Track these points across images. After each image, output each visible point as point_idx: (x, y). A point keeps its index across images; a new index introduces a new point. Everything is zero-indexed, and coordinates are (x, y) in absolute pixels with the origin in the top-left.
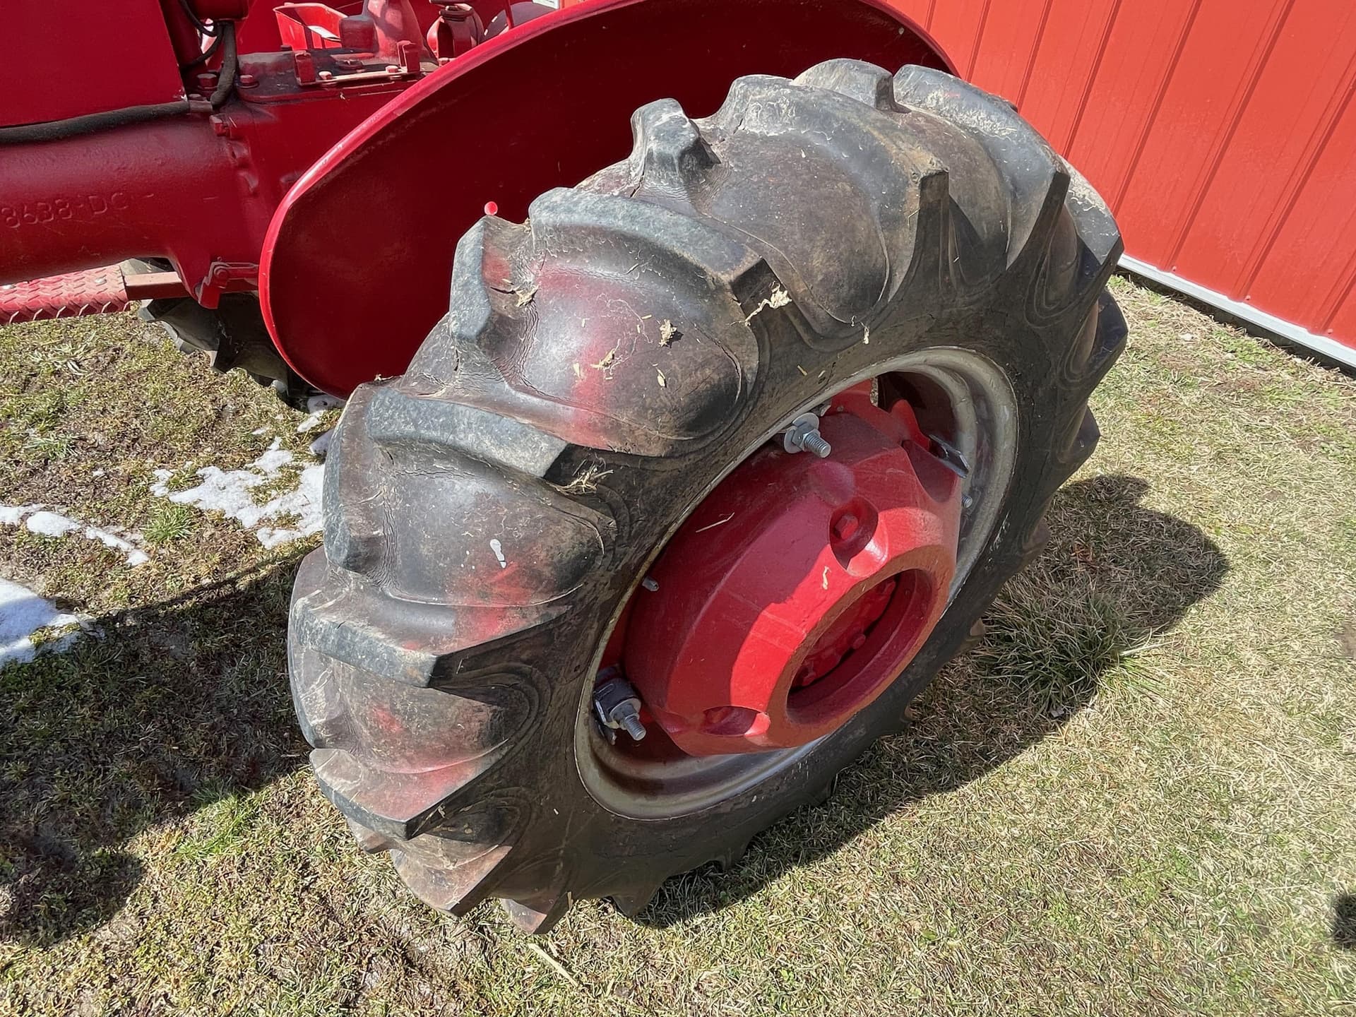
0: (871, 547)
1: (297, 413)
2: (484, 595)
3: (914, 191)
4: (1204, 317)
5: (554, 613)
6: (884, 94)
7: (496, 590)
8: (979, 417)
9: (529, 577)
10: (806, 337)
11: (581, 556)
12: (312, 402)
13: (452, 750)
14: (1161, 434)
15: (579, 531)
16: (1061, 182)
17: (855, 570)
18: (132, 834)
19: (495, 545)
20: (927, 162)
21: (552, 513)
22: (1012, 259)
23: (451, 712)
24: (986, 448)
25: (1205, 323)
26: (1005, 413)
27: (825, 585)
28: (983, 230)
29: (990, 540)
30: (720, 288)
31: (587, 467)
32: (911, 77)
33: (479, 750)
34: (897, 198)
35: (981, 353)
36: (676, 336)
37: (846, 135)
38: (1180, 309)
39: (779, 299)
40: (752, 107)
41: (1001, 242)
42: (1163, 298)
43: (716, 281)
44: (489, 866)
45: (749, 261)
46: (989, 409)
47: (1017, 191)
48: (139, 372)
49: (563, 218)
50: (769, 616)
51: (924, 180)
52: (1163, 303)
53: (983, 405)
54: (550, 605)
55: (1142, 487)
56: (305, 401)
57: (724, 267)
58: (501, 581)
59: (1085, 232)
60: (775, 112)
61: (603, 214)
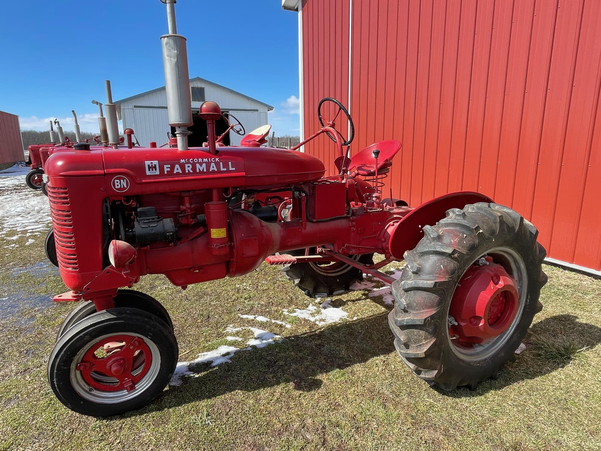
0: (500, 282)
1: (312, 299)
2: (440, 274)
3: (498, 218)
4: (590, 278)
5: (450, 279)
6: (489, 206)
7: (442, 274)
8: (517, 268)
9: (447, 272)
10: (485, 239)
11: (454, 270)
12: (316, 296)
13: (432, 307)
14: (580, 305)
15: (454, 265)
16: (522, 219)
17: (498, 286)
18: (316, 375)
19: (442, 266)
20: (499, 214)
21: (450, 262)
22: (516, 231)
23: (433, 297)
24: (520, 276)
25: (591, 279)
26: (522, 266)
27: (492, 288)
28: (510, 225)
29: (526, 301)
30: (473, 229)
31: (456, 253)
32: (492, 204)
33: (437, 307)
34: (495, 219)
35: (514, 250)
36: (466, 237)
37: (486, 211)
38: (580, 276)
39: (481, 231)
40: (470, 208)
41: (513, 228)
42: (574, 273)
43: (472, 228)
44: (432, 343)
45: (477, 226)
46: (519, 265)
47: (514, 220)
48: (266, 289)
49: (446, 222)
50: (483, 294)
51: (499, 216)
52: (574, 274)
53: (517, 264)
54: (449, 278)
55: (576, 317)
56: (314, 296)
57: (473, 226)
58: (442, 272)
59: (530, 229)
60: (474, 209)
61: (453, 221)
